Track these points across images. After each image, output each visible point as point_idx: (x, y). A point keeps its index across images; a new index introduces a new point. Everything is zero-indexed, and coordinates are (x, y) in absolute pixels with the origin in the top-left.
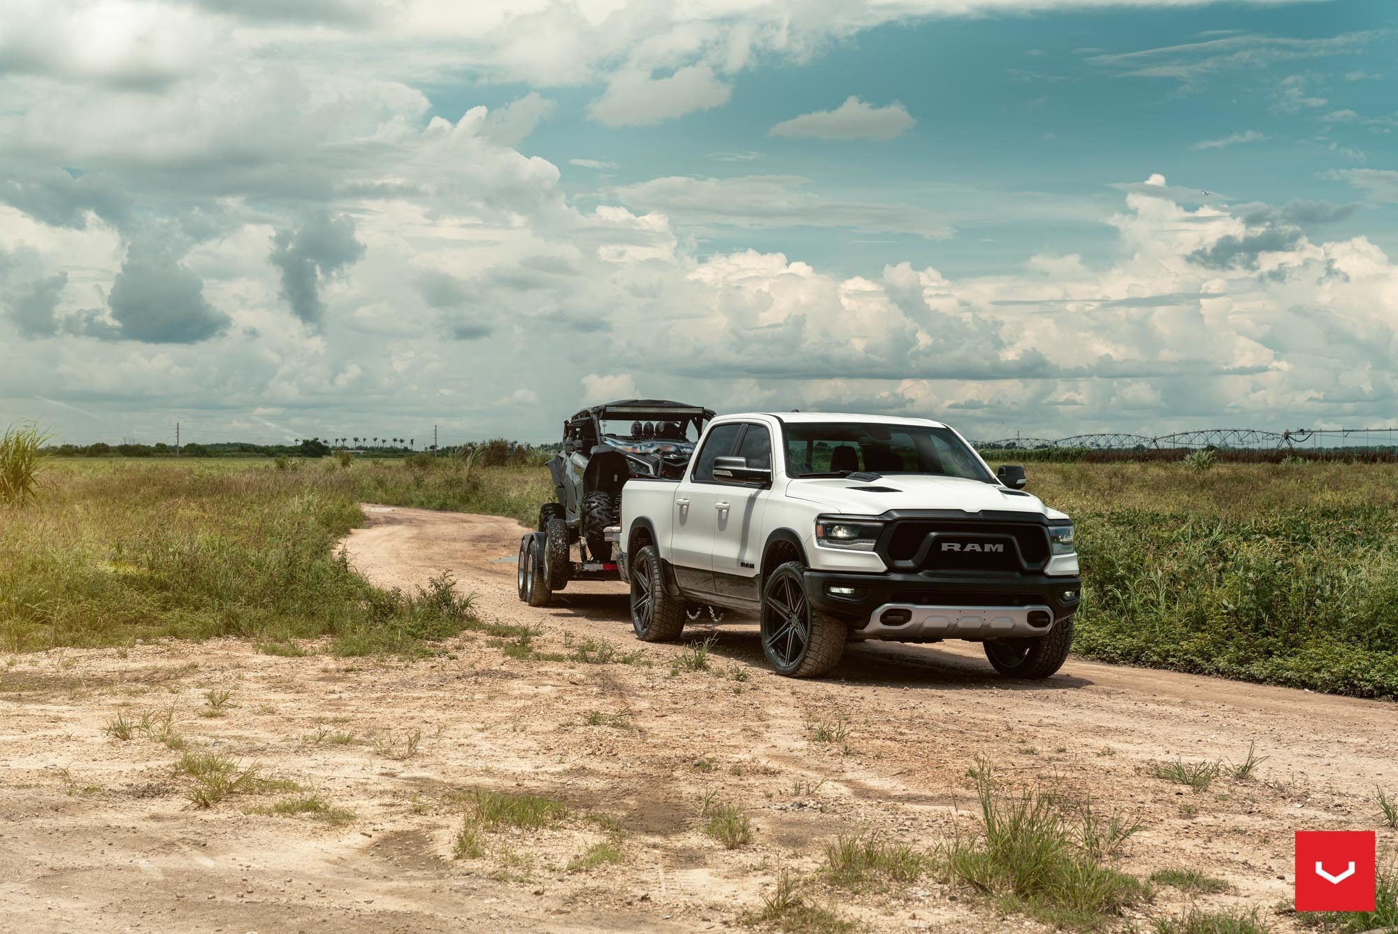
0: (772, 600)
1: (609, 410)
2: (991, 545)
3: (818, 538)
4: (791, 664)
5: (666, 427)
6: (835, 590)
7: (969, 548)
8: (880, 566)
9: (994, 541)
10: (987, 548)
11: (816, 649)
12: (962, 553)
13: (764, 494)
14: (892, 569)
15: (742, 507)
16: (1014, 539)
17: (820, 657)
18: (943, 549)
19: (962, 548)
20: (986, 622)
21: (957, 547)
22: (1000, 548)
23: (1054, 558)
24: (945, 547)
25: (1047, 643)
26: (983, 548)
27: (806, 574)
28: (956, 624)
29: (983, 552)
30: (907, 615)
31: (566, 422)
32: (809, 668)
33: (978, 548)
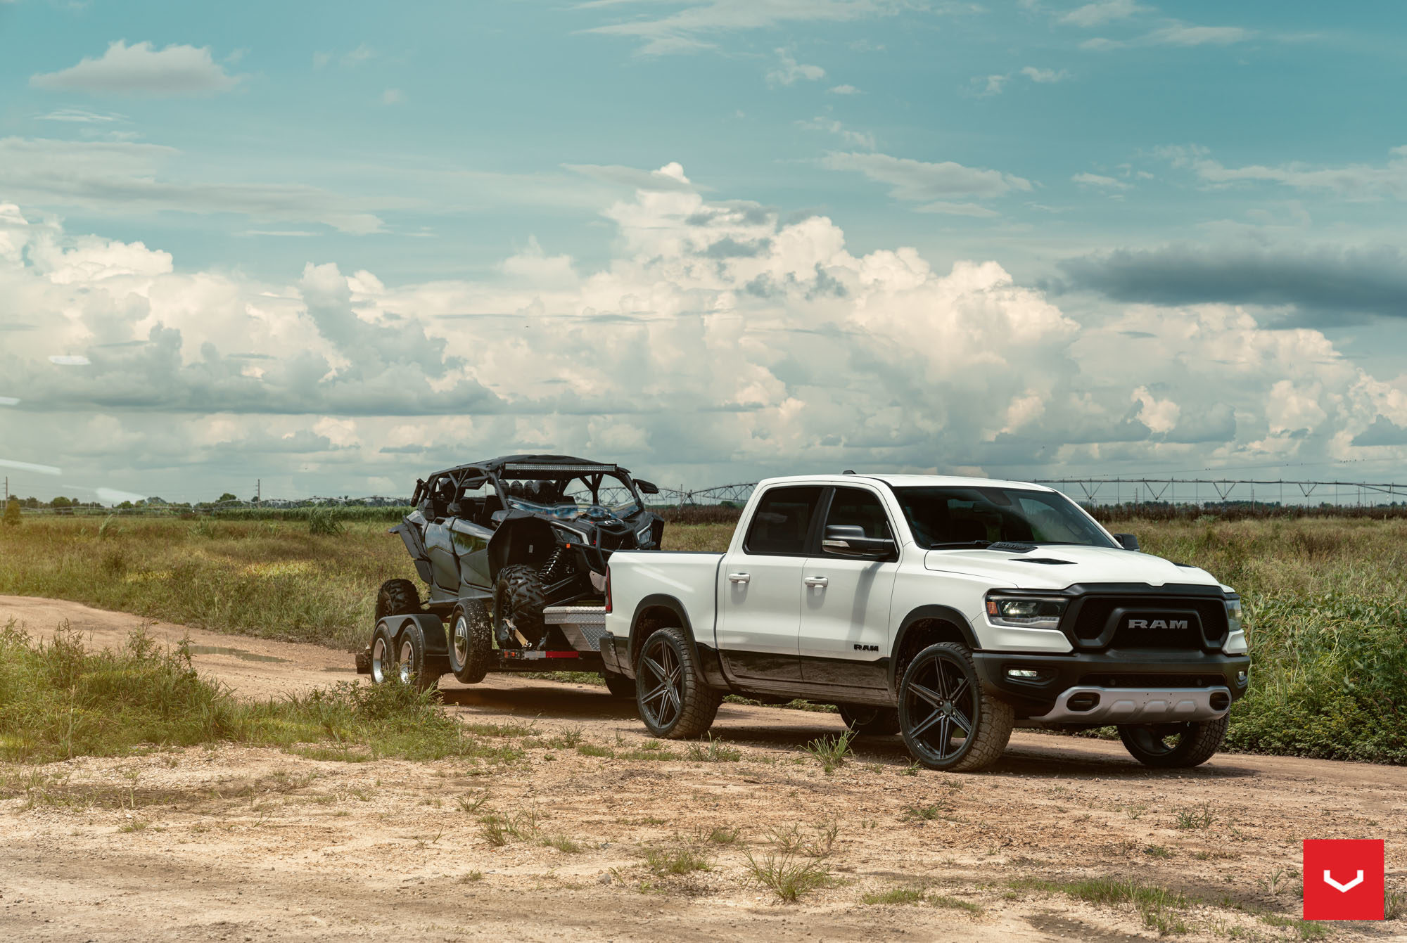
0: (915, 686)
1: (509, 467)
2: (1176, 622)
3: (991, 616)
4: (947, 757)
5: (542, 487)
6: (1014, 673)
7: (1155, 624)
8: (1064, 645)
9: (1178, 617)
10: (1173, 624)
11: (984, 739)
12: (1148, 630)
13: (887, 567)
14: (1077, 649)
15: (854, 582)
16: (1196, 613)
17: (987, 748)
18: (1130, 627)
19: (1149, 625)
20: (1172, 706)
21: (1143, 624)
22: (1184, 624)
23: (1231, 634)
24: (1132, 624)
25: (1206, 728)
26: (1168, 624)
27: (974, 655)
28: (1142, 709)
29: (1168, 630)
30: (1095, 698)
31: (420, 481)
32: (972, 761)
33: (1163, 625)
